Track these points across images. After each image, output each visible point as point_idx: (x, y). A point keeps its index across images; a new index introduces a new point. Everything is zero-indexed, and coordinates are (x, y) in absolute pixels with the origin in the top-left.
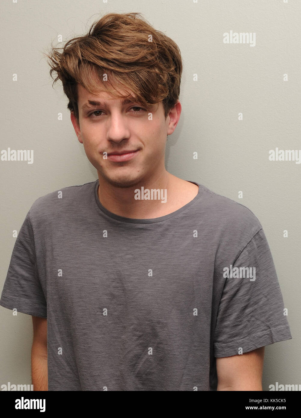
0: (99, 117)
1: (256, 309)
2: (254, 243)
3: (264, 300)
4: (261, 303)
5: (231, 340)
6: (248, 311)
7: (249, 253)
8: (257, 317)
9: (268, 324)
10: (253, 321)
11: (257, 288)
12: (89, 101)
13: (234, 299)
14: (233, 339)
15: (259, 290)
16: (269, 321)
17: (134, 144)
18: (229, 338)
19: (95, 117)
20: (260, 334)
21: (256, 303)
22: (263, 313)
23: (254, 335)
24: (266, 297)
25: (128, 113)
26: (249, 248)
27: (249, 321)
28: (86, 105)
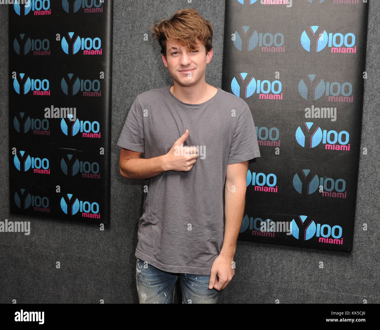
0: (176, 55)
1: (246, 143)
2: (246, 112)
3: (250, 139)
4: (248, 140)
5: (234, 156)
6: (242, 143)
7: (244, 117)
8: (246, 146)
9: (252, 149)
10: (245, 148)
11: (247, 133)
12: (172, 47)
13: (237, 138)
14: (235, 156)
15: (247, 134)
16: (252, 148)
17: (193, 66)
18: (233, 155)
19: (175, 55)
20: (248, 154)
21: (246, 140)
22: (249, 144)
23: (245, 155)
24: (251, 137)
25: (190, 53)
26: (243, 115)
27: (242, 148)
28: (170, 49)
